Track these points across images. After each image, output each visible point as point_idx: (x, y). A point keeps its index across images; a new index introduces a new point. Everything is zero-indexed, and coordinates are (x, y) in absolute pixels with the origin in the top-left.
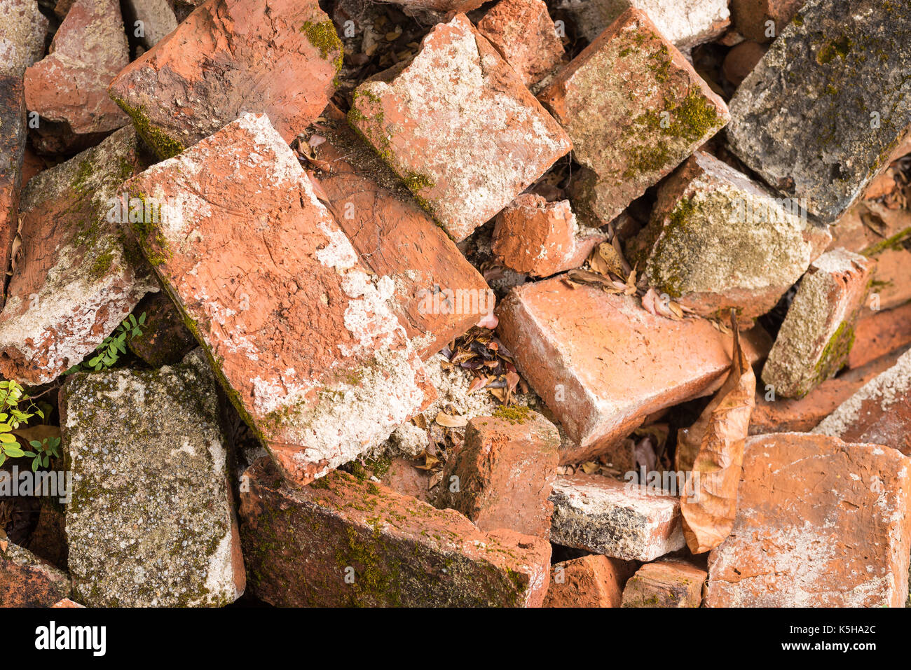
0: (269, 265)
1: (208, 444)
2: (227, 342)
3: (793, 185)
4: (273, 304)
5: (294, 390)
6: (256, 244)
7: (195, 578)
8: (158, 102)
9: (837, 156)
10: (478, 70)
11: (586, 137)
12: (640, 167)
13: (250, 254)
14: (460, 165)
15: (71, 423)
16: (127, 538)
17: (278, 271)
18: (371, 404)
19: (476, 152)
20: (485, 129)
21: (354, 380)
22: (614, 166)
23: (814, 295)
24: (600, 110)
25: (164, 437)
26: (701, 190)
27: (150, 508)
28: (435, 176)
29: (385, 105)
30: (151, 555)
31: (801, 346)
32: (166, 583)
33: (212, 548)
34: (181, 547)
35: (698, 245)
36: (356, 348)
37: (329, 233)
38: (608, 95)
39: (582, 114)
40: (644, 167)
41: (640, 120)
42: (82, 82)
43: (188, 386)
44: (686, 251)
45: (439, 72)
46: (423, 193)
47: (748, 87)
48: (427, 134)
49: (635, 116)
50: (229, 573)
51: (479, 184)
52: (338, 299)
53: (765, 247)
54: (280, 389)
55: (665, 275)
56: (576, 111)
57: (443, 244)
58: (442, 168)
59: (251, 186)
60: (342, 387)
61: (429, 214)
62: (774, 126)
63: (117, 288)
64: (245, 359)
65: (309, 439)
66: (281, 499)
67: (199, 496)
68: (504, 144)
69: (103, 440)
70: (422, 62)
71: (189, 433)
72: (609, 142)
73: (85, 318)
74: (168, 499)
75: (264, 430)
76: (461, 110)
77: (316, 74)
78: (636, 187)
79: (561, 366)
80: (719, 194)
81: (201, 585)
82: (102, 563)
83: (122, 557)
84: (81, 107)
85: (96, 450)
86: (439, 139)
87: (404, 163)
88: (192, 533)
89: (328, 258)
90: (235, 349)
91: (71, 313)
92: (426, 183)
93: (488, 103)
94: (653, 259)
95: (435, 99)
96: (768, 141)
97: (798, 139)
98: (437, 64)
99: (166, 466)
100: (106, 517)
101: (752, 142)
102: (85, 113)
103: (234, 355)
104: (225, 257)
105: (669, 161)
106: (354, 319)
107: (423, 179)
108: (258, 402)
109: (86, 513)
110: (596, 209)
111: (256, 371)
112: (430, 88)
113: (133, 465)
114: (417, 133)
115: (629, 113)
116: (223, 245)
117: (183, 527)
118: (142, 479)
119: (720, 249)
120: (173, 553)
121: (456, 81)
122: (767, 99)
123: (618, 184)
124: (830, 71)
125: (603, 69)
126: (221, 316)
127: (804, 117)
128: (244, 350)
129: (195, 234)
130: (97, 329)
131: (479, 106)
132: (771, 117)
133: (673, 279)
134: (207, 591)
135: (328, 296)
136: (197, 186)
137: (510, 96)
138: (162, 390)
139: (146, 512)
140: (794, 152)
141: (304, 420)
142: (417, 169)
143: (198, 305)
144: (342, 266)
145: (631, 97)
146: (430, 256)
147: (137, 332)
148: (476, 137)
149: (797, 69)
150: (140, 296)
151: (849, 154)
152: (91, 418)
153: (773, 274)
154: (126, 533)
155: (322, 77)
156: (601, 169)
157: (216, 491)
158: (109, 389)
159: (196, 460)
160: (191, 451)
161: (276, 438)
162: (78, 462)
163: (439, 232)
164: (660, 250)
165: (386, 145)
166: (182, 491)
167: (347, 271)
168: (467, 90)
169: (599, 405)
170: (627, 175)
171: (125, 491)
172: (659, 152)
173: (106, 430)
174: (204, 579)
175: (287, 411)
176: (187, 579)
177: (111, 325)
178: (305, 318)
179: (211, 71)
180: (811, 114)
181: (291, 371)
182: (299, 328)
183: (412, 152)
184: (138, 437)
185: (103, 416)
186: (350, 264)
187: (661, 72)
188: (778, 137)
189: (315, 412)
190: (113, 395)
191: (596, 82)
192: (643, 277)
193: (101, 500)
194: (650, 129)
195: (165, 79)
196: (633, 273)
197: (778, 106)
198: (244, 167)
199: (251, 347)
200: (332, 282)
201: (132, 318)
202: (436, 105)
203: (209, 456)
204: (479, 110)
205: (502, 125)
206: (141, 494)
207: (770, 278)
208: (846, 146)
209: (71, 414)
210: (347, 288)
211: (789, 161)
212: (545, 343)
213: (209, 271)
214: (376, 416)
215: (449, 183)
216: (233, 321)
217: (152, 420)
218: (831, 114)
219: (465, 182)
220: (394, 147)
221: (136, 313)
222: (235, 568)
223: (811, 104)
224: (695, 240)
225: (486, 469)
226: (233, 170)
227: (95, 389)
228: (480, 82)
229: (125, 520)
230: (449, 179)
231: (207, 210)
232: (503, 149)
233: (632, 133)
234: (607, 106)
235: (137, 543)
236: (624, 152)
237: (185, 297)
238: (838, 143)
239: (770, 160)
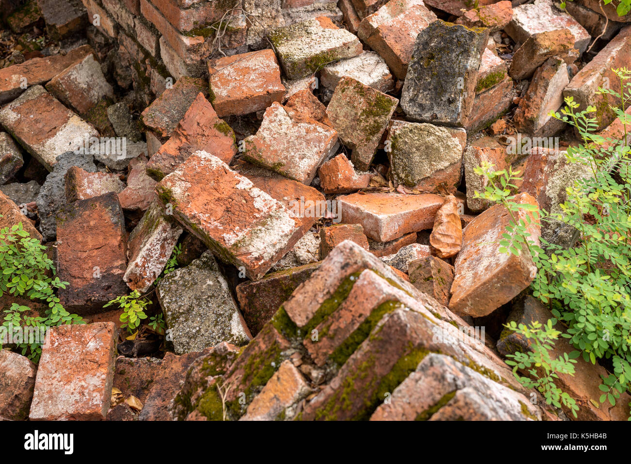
0: (218, 195)
1: (217, 278)
2: (209, 225)
3: (436, 115)
4: (224, 207)
5: (241, 235)
6: (211, 190)
7: (226, 331)
8: (164, 165)
9: (447, 96)
10: (288, 118)
11: (343, 130)
12: (371, 134)
13: (210, 194)
14: (293, 154)
15: (162, 295)
16: (195, 328)
17: (223, 196)
18: (274, 230)
19: (297, 147)
20: (298, 138)
21: (264, 224)
22: (360, 138)
23: (470, 159)
24: (344, 117)
25: (199, 283)
26: (397, 129)
27: (201, 312)
28: (284, 161)
29: (255, 143)
30: (206, 331)
31: (476, 183)
32: (215, 338)
33: (230, 317)
34: (218, 322)
35: (408, 155)
36: (262, 214)
37: (239, 178)
38: (345, 110)
39: (338, 121)
40: (373, 133)
41: (362, 114)
42: (141, 192)
43: (204, 263)
44: (405, 160)
45: (273, 124)
46: (281, 169)
47: (405, 91)
48: (276, 147)
49: (359, 114)
50: (241, 328)
51: (303, 158)
52: (249, 199)
53: (437, 145)
54: (235, 235)
55: (403, 176)
56: (334, 121)
57: (296, 184)
58: (286, 158)
59: (204, 172)
60: (260, 227)
61: (286, 176)
62: (421, 99)
63: (164, 230)
64: (218, 229)
65: (251, 249)
66: (252, 287)
67: (219, 300)
68: (308, 140)
69: (176, 295)
70: (265, 123)
71: (208, 277)
72: (354, 128)
73: (156, 248)
74: (207, 306)
75: (232, 251)
76: (286, 134)
77: (225, 142)
78: (374, 143)
79: (362, 213)
80: (404, 128)
81: (229, 333)
82: (188, 343)
83: (194, 336)
84: (143, 201)
85: (174, 300)
86: (281, 148)
87: (270, 162)
88: (221, 315)
89: (241, 186)
90: (213, 227)
91: (149, 247)
92: (281, 165)
93: (296, 128)
94: (394, 170)
95: (275, 134)
96: (421, 106)
97: (431, 99)
98: (271, 122)
99: (202, 293)
100: (185, 324)
101: (415, 109)
102: (145, 203)
103: (213, 229)
104: (200, 198)
105: (381, 127)
106: (258, 204)
107: (280, 164)
108: (227, 242)
109: (177, 326)
110: (361, 159)
111: (224, 232)
112: (271, 131)
113: (190, 298)
114: (272, 148)
115: (356, 114)
116: (198, 195)
117: (216, 314)
118: (195, 302)
119: (419, 154)
120: (215, 326)
121: (281, 125)
122: (413, 91)
123: (366, 145)
124: (431, 68)
125: (338, 100)
126: (203, 217)
127: (430, 90)
128: (217, 226)
129: (186, 194)
130: (162, 255)
131: (293, 130)
132: (418, 97)
133: (407, 176)
134: (233, 335)
135: (245, 199)
136: (183, 178)
137: (304, 122)
138: (194, 267)
139: (200, 315)
140: (432, 104)
141: (248, 243)
142: (276, 161)
143: (194, 217)
144: (247, 187)
145: (354, 107)
146: (292, 190)
147: (179, 252)
148: (296, 142)
149: (420, 74)
150: (177, 238)
151: (451, 93)
152: (169, 290)
153: (448, 157)
154: (194, 325)
155: (228, 143)
156: (355, 141)
157: (226, 296)
158: (174, 277)
159: (214, 285)
160: (211, 283)
161: (238, 253)
162: (168, 307)
163: (293, 181)
164: (394, 164)
165: (260, 157)
166: (212, 300)
167: (250, 189)
168: (286, 126)
169: (380, 217)
170: (368, 140)
171: (189, 310)
172: (376, 125)
173: (176, 291)
174: (231, 330)
175: (239, 242)
176: (223, 334)
177: (169, 253)
178: (238, 209)
179: (182, 151)
180: (431, 87)
181: (237, 228)
182: (237, 213)
183: (272, 156)
184: (189, 288)
185: (173, 287)
186: (251, 186)
187: (361, 92)
188: (424, 102)
189: (251, 239)
190: (176, 278)
191: (338, 107)
192: (395, 182)
193: (181, 319)
194: (368, 117)
195: (165, 157)
196: (390, 182)
197: (418, 92)
198: (199, 167)
199: (219, 225)
200: (245, 194)
201: (176, 248)
202: (276, 136)
203: (218, 282)
204: (293, 132)
205: (305, 134)
206: (196, 309)
207: (447, 160)
208: (449, 90)
209: (161, 292)
210: (252, 195)
211: (432, 108)
212: (353, 209)
213: (196, 205)
214: (276, 233)
215: (291, 161)
216: (209, 218)
217: (193, 279)
218: (439, 82)
219: (297, 159)
220: (264, 157)
221: (177, 245)
222: (242, 324)
223: (430, 83)
224: (405, 153)
225: (331, 242)
226: (195, 169)
227: (168, 279)
228: (290, 122)
229: (193, 322)
230: (290, 161)
231: (189, 185)
232: (308, 142)
233: (361, 121)
234: (346, 114)
235: (200, 329)
236: (362, 130)
237: (188, 214)
238: (445, 91)
239: (424, 112)
